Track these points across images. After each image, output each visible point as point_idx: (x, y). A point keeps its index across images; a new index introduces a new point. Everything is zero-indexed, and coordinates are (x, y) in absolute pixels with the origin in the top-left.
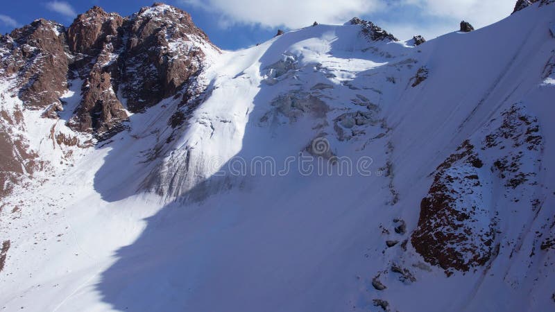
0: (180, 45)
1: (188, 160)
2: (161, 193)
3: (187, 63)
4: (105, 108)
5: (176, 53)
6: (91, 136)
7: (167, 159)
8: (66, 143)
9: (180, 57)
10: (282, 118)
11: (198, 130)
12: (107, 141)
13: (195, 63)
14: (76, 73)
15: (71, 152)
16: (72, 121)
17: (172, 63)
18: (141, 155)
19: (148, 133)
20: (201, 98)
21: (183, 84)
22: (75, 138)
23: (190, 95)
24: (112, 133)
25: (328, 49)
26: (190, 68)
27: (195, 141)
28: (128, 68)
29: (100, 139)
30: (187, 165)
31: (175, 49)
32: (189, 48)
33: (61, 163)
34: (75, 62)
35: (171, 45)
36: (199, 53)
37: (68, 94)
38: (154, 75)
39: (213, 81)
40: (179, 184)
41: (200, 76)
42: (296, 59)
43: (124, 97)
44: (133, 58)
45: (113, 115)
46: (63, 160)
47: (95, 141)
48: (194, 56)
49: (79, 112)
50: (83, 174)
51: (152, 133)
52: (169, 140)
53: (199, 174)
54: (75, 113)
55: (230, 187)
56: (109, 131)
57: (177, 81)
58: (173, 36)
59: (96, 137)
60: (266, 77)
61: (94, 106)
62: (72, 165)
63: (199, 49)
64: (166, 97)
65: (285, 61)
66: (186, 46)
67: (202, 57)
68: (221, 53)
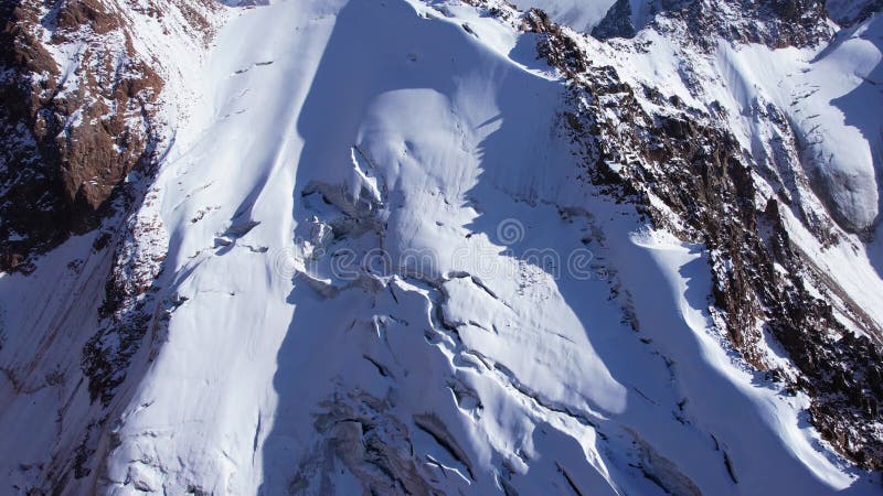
0: (87, 55)
5: (76, 100)
9: (90, 112)
13: (133, 122)
17: (70, 145)
19: (41, 373)
20: (147, 310)
21: (114, 195)
26: (123, 143)
31: (71, 86)
32: (114, 65)
35: (60, 55)
36: (141, 85)
38: (33, 166)
41: (145, 210)
48: (131, 94)
51: (49, 380)
57: (94, 187)
63: (142, 67)
64: (81, 232)
65: (357, 196)
66: (105, 58)
67: (151, 99)
68: (209, 35)
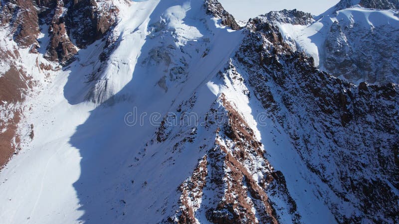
0: (104, 4)
1: (106, 86)
2: (94, 102)
3: (108, 17)
4: (64, 47)
5: (101, 11)
6: (58, 63)
7: (97, 85)
8: (46, 69)
9: (104, 14)
10: (153, 62)
11: (111, 68)
12: (67, 67)
13: (113, 17)
14: (43, 20)
15: (49, 74)
16: (46, 55)
17: (100, 19)
18: (86, 77)
19: (89, 63)
21: (107, 31)
22: (50, 65)
23: (109, 43)
24: (69, 62)
25: (184, 15)
26: (110, 21)
27: (109, 75)
28: (74, 18)
29: (64, 66)
30: (106, 89)
31: (101, 9)
32: (109, 6)
33: (45, 81)
34: (41, 12)
35: (98, 4)
36: (115, 10)
37: (41, 36)
38: (90, 25)
39: (122, 33)
40: (102, 98)
41: (115, 29)
42: (166, 21)
43: (74, 38)
44: (77, 11)
45: (69, 51)
46: (46, 79)
47: (61, 67)
48: (112, 12)
49: (49, 49)
50: (57, 88)
51: (91, 63)
52: (99, 70)
53: (111, 93)
54: (47, 49)
55: (124, 100)
56: (68, 61)
57: (103, 29)
59: (61, 64)
60: (150, 33)
61: (57, 46)
62: (51, 82)
63: (115, 7)
64: (98, 40)
65: (161, 22)
66: (107, 5)
67: (117, 13)
68: (130, 5)
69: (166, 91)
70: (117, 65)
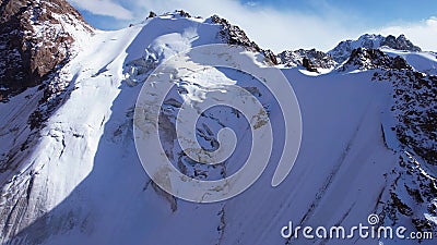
0: (47, 29)
1: (29, 190)
3: (53, 50)
5: (41, 39)
7: (8, 187)
9: (45, 44)
13: (62, 50)
17: (36, 52)
19: (7, 130)
21: (50, 72)
23: (51, 93)
25: (188, 49)
26: (56, 56)
27: (41, 164)
30: (28, 197)
31: (40, 35)
32: (57, 33)
35: (36, 28)
36: (66, 39)
38: (18, 62)
39: (76, 76)
40: (17, 222)
41: (63, 69)
48: (62, 42)
51: (11, 131)
52: (24, 146)
53: (40, 207)
57: (42, 69)
58: (39, 18)
60: (128, 76)
63: (68, 34)
65: (147, 59)
66: (53, 30)
67: (70, 43)
68: (92, 35)
69: (174, 209)
70: (61, 139)
